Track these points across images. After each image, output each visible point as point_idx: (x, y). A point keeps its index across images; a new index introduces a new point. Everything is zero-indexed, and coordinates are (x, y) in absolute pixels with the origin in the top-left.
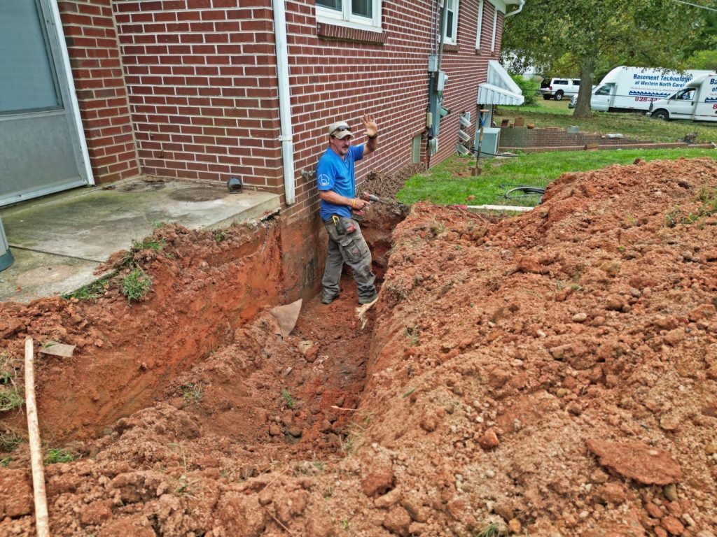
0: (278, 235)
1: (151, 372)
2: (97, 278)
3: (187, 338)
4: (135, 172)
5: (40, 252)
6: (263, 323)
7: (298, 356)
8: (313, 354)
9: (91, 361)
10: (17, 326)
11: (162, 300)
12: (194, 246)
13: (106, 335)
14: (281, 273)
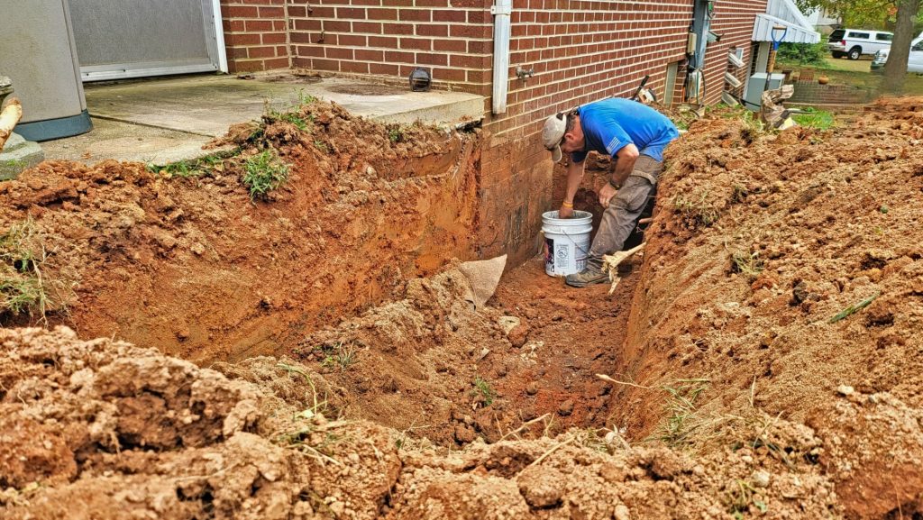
0: (476, 158)
1: (277, 315)
2: (207, 152)
3: (336, 276)
4: (283, 64)
5: (132, 123)
6: (449, 280)
7: (499, 335)
8: (521, 335)
9: (182, 275)
10: (62, 187)
11: (303, 208)
12: (358, 139)
13: (211, 239)
14: (476, 219)
